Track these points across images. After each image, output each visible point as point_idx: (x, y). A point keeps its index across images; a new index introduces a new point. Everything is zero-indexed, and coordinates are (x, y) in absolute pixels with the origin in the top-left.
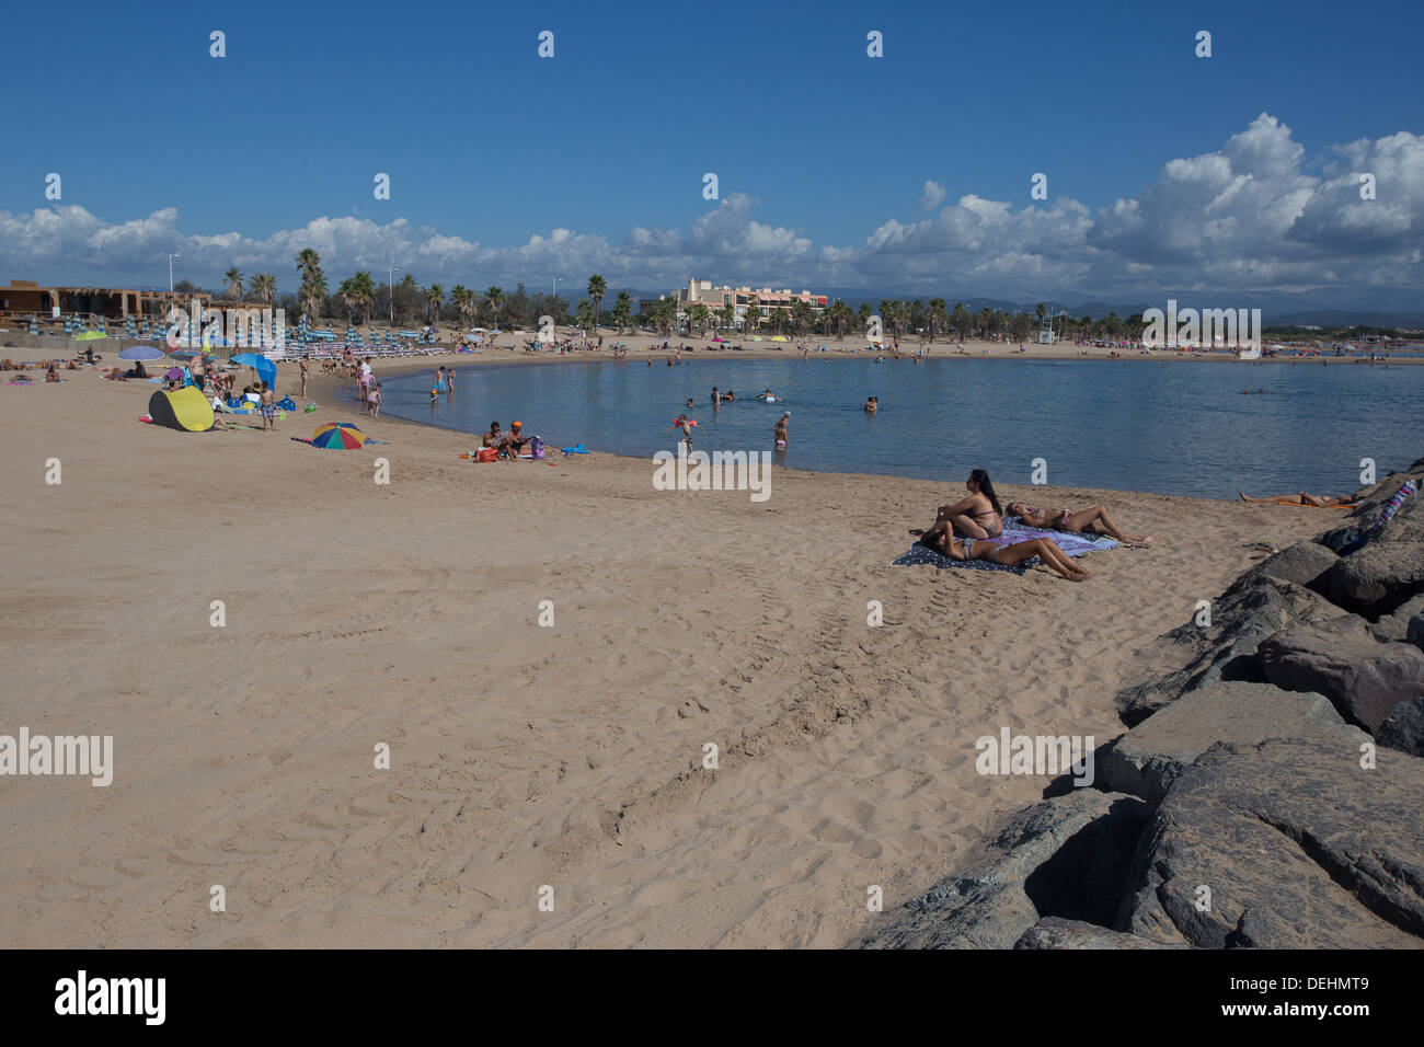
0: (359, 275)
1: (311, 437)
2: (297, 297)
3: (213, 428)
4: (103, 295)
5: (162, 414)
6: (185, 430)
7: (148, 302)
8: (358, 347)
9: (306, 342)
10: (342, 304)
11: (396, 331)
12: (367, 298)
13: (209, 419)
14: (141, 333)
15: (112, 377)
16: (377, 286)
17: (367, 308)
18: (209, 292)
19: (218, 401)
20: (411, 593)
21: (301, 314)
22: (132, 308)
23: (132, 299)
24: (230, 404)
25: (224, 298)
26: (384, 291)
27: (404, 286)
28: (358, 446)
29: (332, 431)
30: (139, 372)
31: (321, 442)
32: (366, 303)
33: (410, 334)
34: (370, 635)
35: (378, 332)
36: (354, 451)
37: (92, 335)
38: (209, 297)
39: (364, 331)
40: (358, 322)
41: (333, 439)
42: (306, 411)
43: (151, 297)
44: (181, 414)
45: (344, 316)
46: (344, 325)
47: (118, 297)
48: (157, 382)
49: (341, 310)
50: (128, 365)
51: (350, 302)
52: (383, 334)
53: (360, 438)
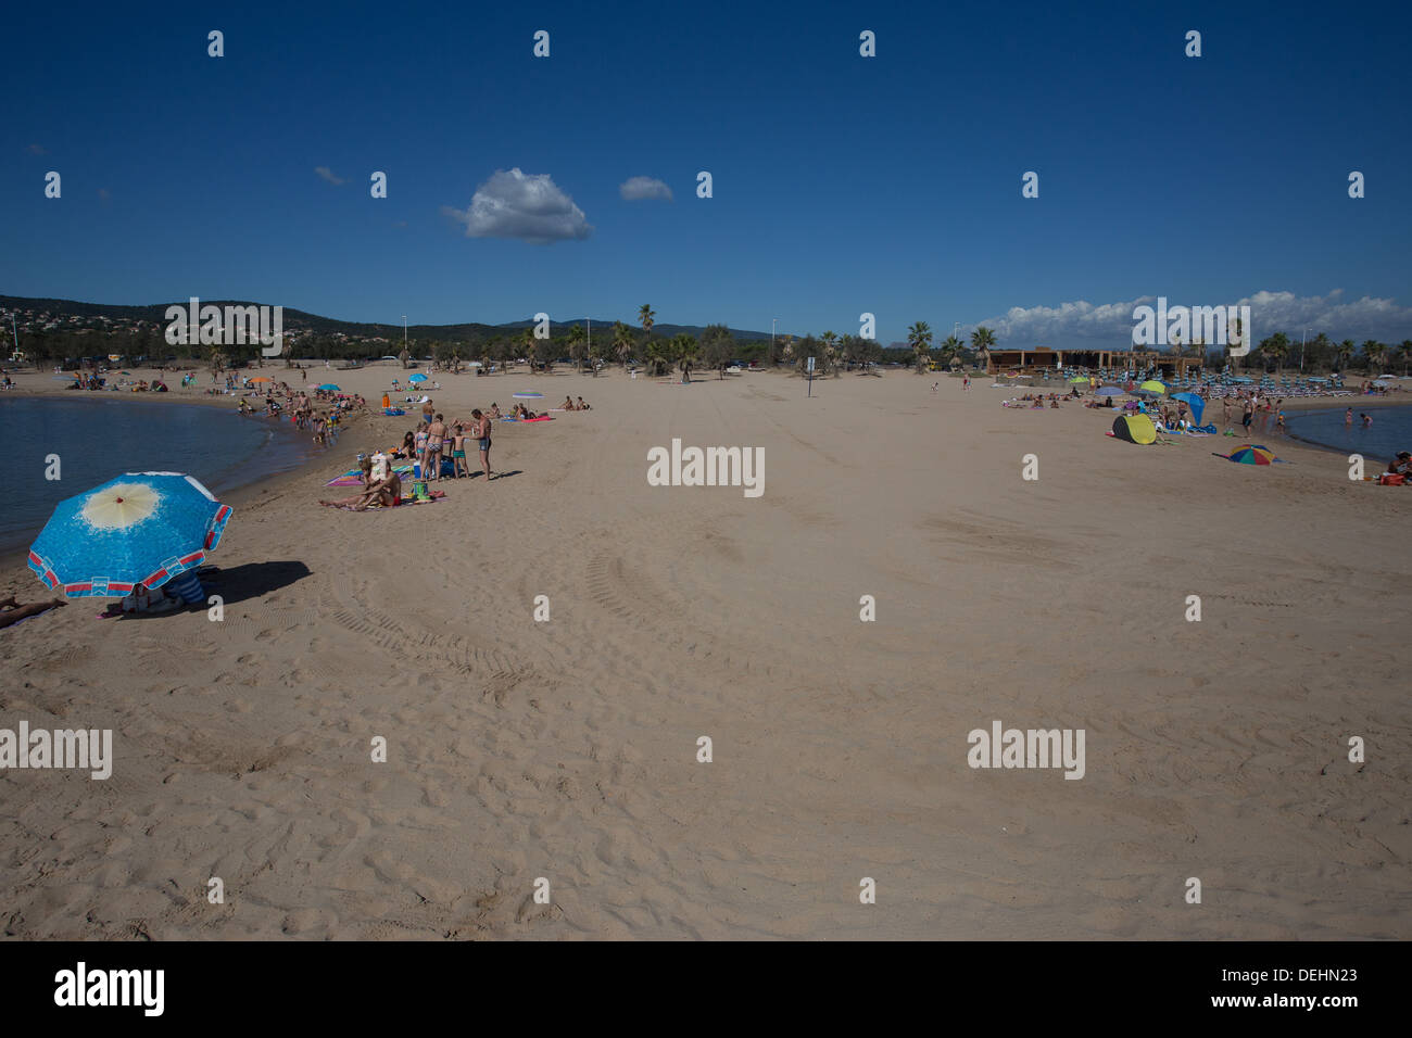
0: (1276, 335)
1: (1229, 454)
2: (1222, 353)
3: (1154, 443)
4: (1088, 354)
5: (1121, 431)
6: (1135, 443)
7: (1116, 358)
8: (1271, 389)
9: (1227, 385)
10: (1260, 358)
11: (1306, 378)
12: (1281, 352)
13: (1153, 436)
14: (1109, 378)
15: (1090, 406)
16: (1291, 343)
17: (1280, 360)
18: (1156, 351)
19: (1159, 425)
20: (1316, 582)
21: (1225, 365)
22: (1105, 363)
23: (1106, 356)
24: (1167, 427)
25: (1167, 354)
26: (1296, 347)
27: (1315, 343)
28: (1267, 463)
29: (1246, 451)
30: (1109, 403)
31: (1236, 458)
32: (1280, 356)
33: (1318, 380)
34: (1276, 608)
35: (1287, 377)
36: (1264, 467)
37: (1079, 380)
38: (1157, 354)
39: (1277, 377)
40: (1271, 370)
41: (1246, 456)
42: (1225, 435)
43: (1118, 355)
44: (1133, 432)
45: (1260, 366)
46: (1260, 373)
47: (1097, 355)
48: (1117, 410)
49: (1257, 361)
50: (1103, 399)
51: (1266, 355)
52: (1293, 379)
53: (1269, 457)
